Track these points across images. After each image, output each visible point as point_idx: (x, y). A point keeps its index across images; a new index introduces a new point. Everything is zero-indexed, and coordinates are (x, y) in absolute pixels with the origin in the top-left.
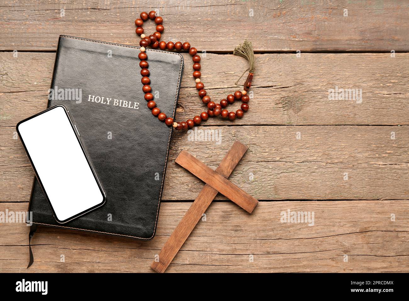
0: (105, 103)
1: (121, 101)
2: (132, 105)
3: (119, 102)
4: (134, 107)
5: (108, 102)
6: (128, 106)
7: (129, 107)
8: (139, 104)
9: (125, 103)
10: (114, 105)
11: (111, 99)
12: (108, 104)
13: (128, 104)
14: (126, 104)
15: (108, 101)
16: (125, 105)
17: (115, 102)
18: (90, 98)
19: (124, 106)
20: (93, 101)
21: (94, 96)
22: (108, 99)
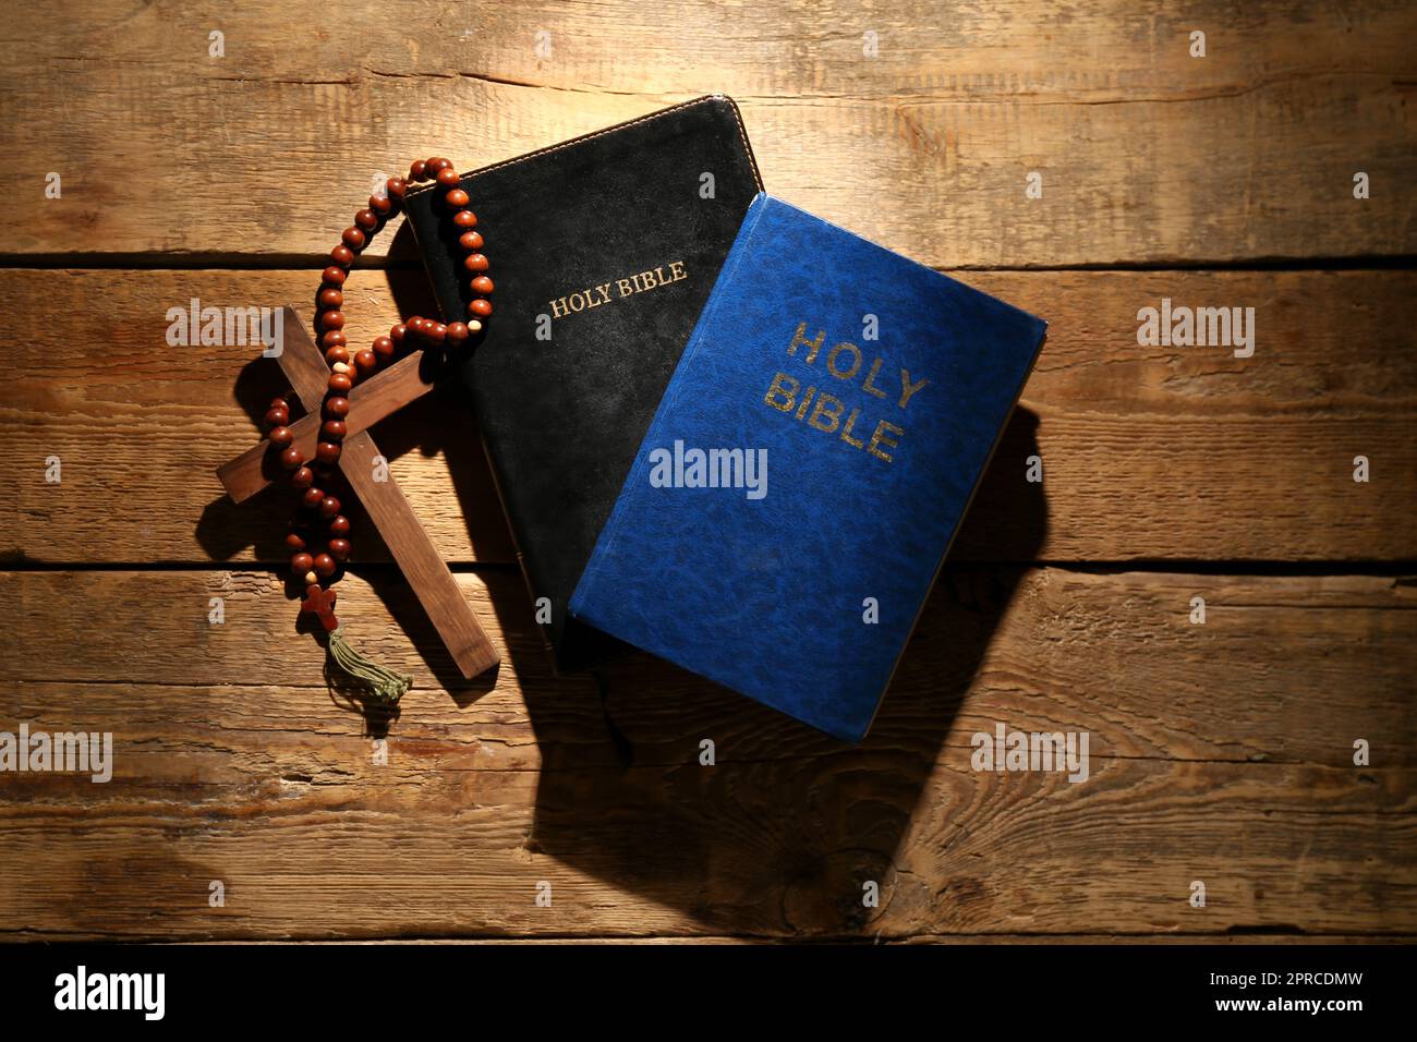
0: (599, 303)
1: (635, 278)
2: (667, 273)
3: (632, 284)
4: (673, 277)
5: (606, 297)
6: (659, 282)
7: (662, 283)
8: (681, 263)
9: (648, 277)
10: (624, 295)
11: (607, 286)
12: (607, 300)
13: (656, 277)
14: (651, 279)
15: (605, 294)
16: (650, 283)
17: (622, 288)
18: (555, 309)
19: (648, 288)
20: (567, 312)
21: (563, 300)
22: (599, 288)
